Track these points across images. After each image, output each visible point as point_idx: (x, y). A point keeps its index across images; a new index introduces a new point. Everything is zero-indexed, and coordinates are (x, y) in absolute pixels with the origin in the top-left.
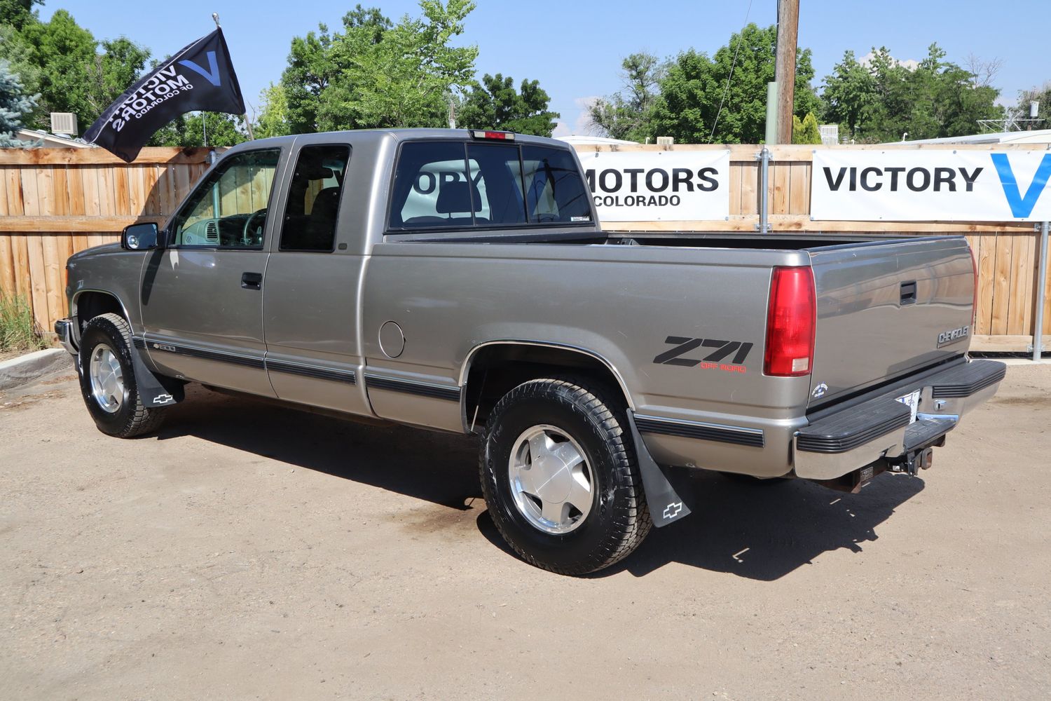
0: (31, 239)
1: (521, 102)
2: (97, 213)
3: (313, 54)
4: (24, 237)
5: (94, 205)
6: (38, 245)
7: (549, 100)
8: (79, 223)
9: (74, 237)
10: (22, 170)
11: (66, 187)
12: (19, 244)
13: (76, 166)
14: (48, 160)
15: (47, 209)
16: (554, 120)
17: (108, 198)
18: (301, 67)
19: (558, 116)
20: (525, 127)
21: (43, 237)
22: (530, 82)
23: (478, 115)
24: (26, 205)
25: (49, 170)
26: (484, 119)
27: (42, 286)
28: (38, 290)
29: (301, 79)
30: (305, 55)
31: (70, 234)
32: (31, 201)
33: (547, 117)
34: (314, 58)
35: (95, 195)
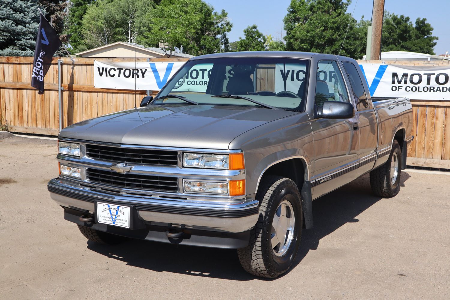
0: (7, 90)
1: (415, 31)
2: (25, 82)
3: (300, 7)
4: (4, 90)
5: (24, 78)
6: (8, 92)
7: (432, 29)
8: (19, 85)
9: (18, 90)
10: (5, 65)
11: (17, 71)
12: (3, 92)
13: (20, 64)
14: (12, 61)
15: (11, 80)
16: (435, 41)
17: (29, 76)
18: (293, 14)
19: (437, 39)
20: (414, 45)
21: (10, 90)
22: (421, 19)
23: (388, 38)
24: (5, 78)
25: (12, 65)
26: (391, 40)
27: (9, 108)
28: (7, 109)
29: (293, 19)
30: (296, 7)
31: (18, 89)
32: (7, 76)
33: (431, 39)
34: (301, 9)
35: (25, 75)
